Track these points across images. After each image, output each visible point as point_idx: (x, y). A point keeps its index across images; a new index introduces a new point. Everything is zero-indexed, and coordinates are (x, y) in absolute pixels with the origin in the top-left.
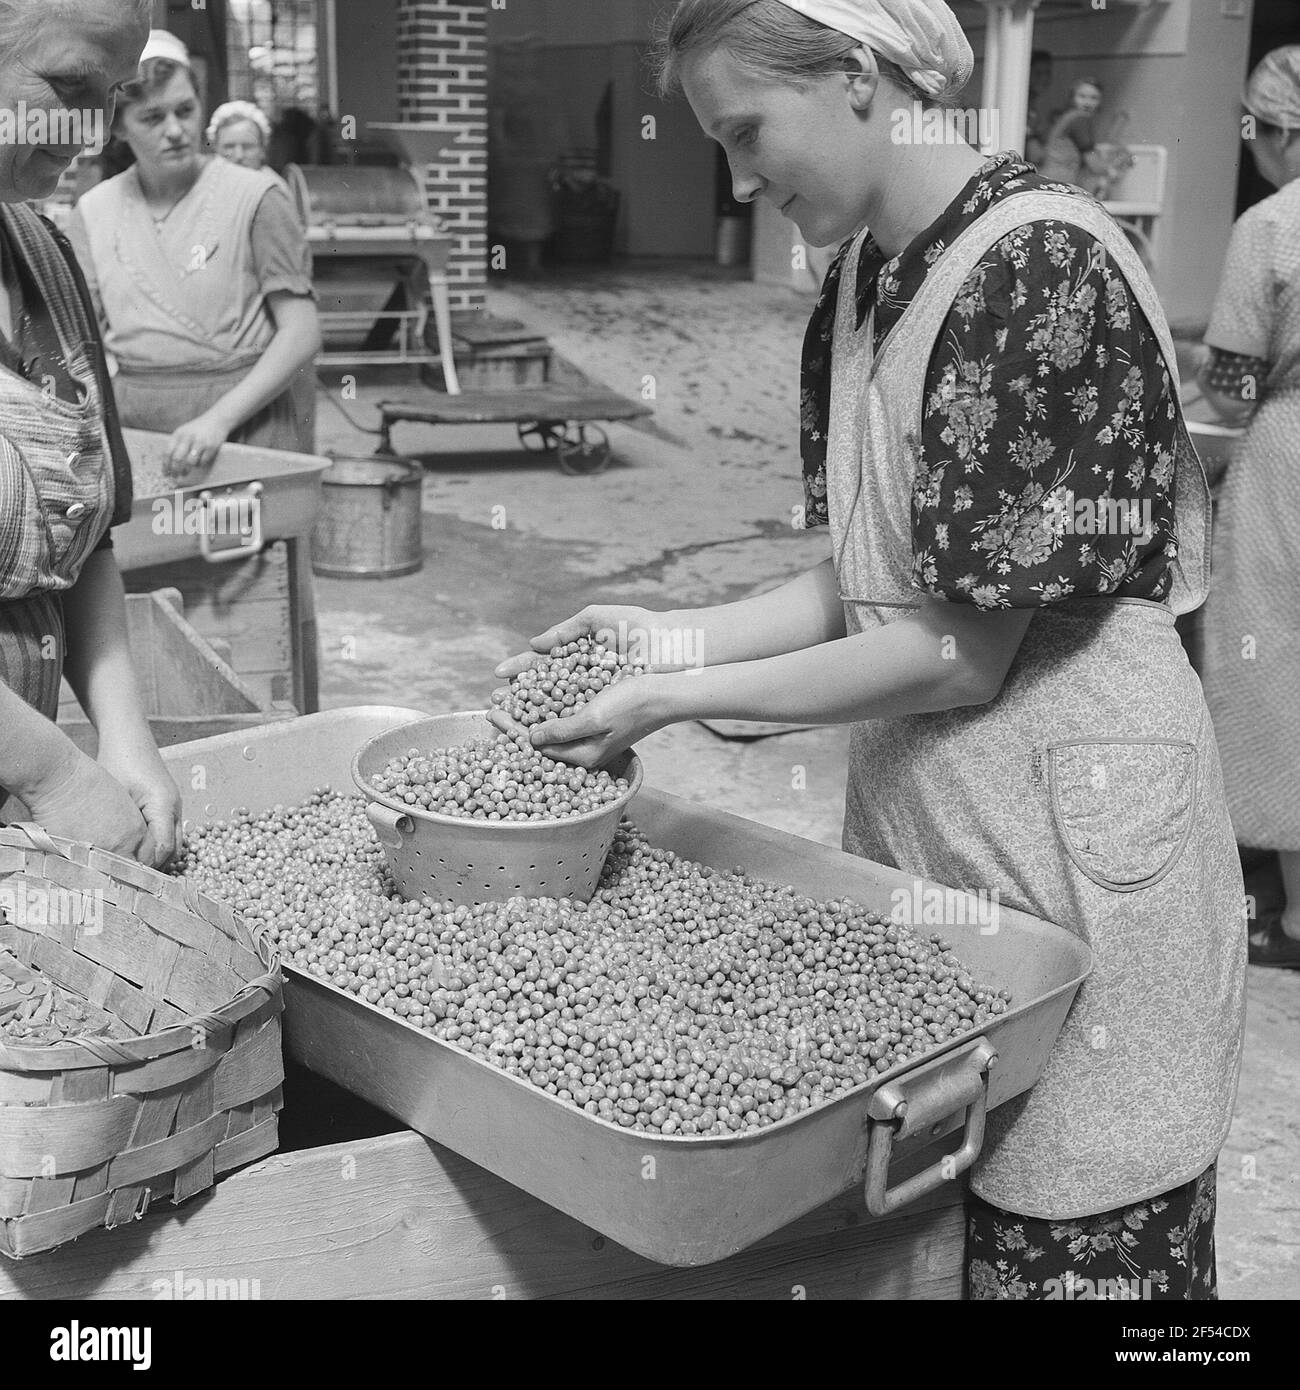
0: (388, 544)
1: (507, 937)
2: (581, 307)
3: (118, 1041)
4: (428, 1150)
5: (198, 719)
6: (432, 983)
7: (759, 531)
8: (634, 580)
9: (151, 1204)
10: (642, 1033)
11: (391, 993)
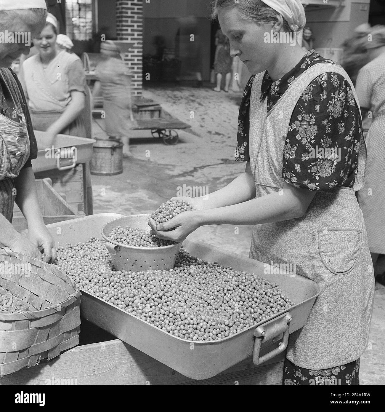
0: (113, 165)
1: (147, 282)
2: (170, 96)
3: (32, 312)
4: (123, 345)
5: (56, 217)
6: (125, 295)
7: (222, 162)
8: (185, 176)
9: (41, 361)
10: (187, 310)
11: (112, 298)
